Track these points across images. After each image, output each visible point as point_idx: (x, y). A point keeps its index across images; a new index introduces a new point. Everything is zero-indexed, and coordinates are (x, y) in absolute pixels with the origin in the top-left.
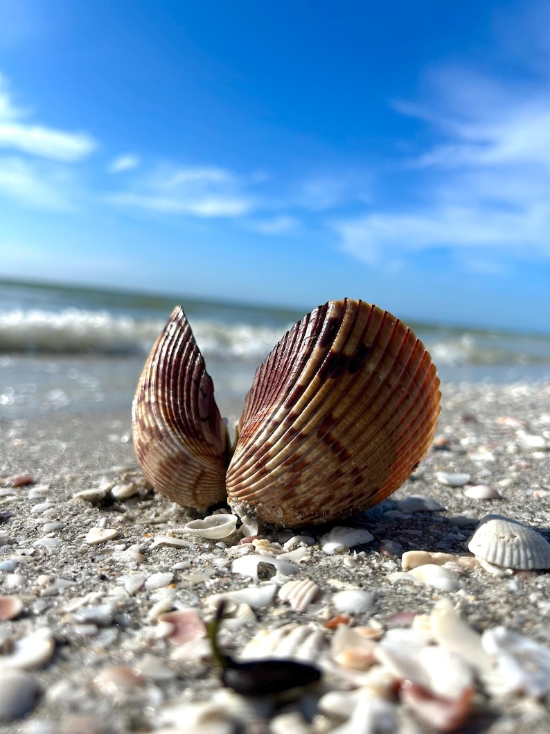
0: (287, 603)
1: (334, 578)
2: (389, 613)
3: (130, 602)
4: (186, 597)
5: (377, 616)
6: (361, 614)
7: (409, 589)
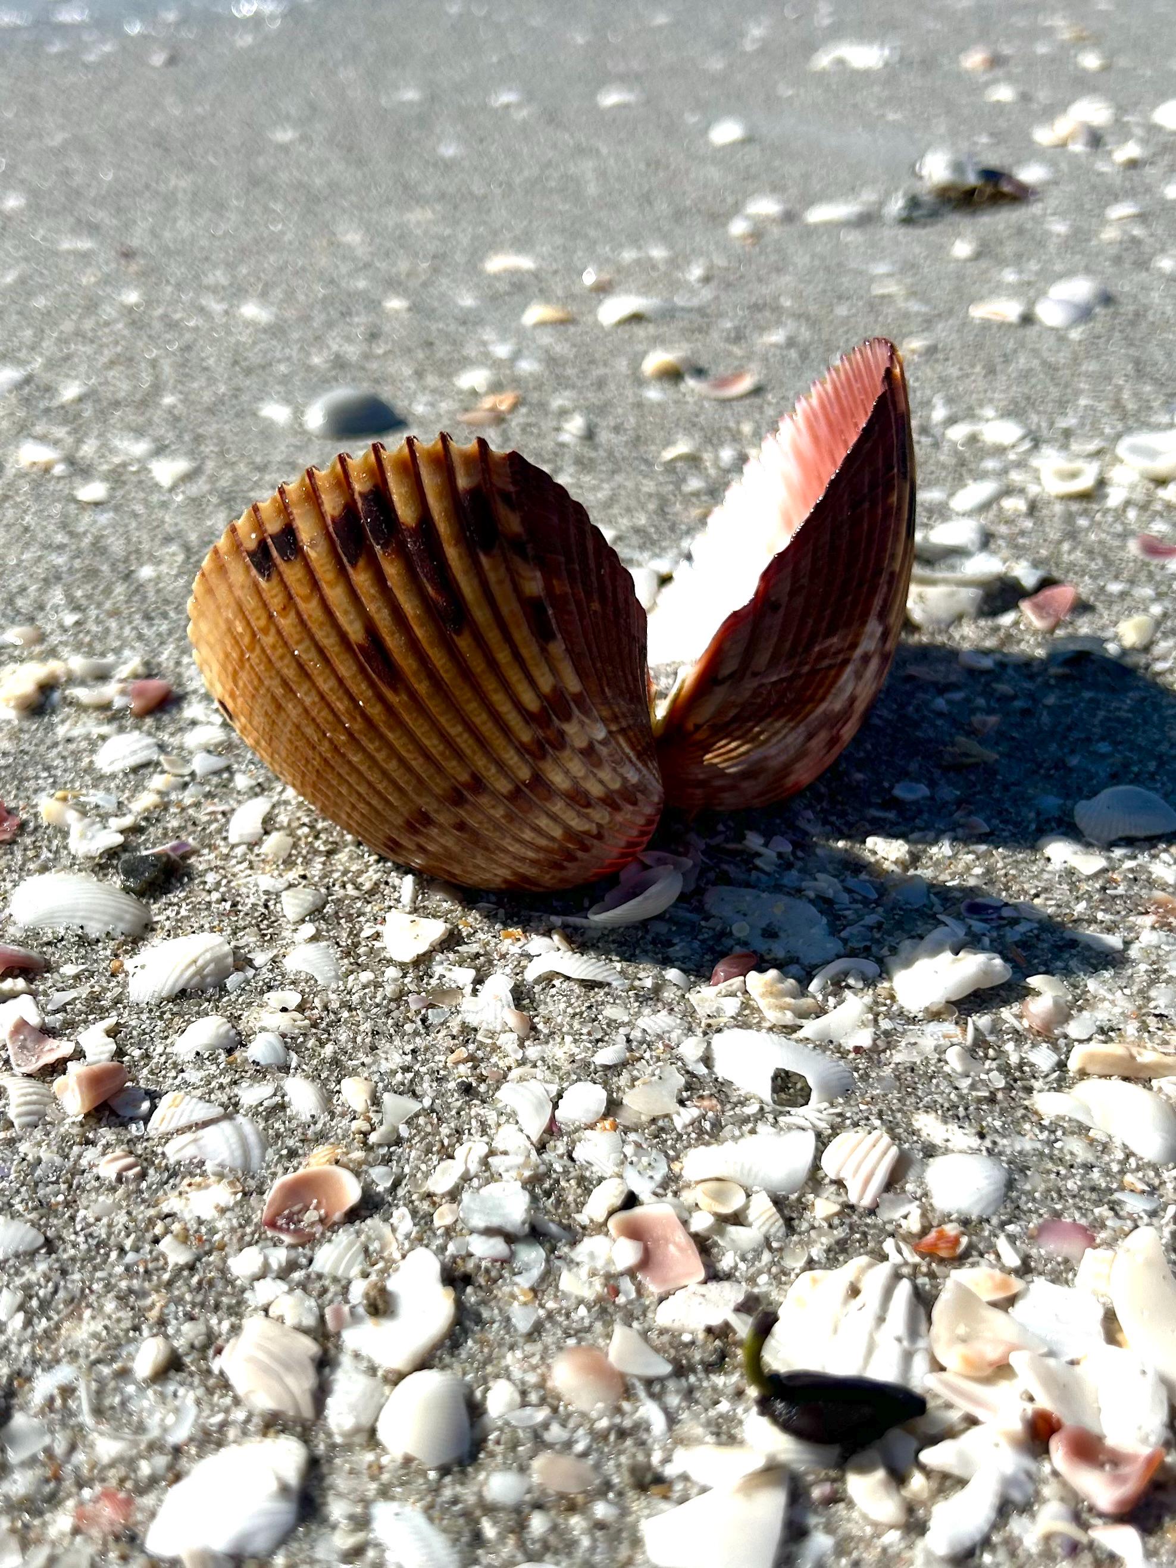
0: (839, 1183)
1: (928, 1109)
2: (1034, 1222)
3: (542, 1169)
4: (645, 1160)
5: (1011, 1228)
6: (984, 1220)
7: (1076, 1148)
